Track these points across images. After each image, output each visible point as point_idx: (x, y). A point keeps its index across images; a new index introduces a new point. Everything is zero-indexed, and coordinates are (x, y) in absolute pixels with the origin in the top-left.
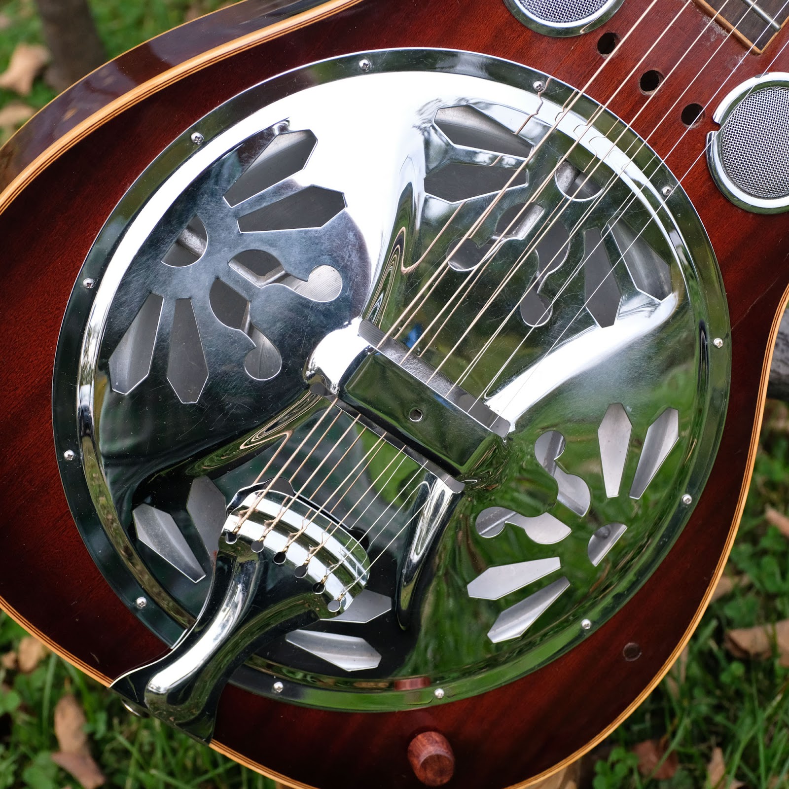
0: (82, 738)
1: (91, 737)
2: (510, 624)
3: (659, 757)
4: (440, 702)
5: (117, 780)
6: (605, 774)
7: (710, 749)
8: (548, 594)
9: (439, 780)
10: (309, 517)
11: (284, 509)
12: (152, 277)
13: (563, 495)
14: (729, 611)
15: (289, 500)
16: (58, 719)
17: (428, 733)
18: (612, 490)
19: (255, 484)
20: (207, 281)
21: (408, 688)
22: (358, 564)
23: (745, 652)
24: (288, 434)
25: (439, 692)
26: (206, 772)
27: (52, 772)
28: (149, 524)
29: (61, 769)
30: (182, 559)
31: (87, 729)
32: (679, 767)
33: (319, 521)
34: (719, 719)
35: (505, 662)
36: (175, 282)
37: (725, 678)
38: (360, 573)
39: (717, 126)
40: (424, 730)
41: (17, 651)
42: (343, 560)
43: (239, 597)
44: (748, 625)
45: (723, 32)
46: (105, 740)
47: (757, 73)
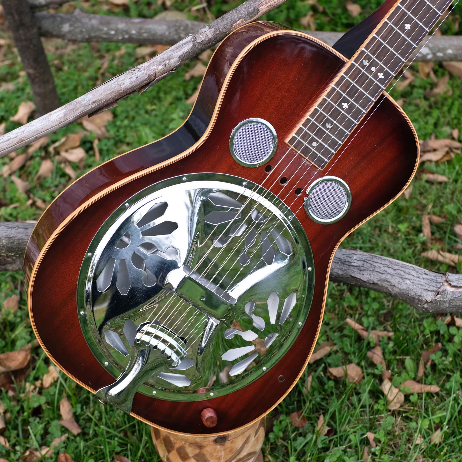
0: (71, 414)
1: (75, 414)
2: (237, 369)
3: (299, 418)
4: (212, 398)
5: (86, 430)
6: (277, 425)
7: (320, 415)
8: (251, 358)
9: (212, 425)
10: (166, 333)
11: (157, 330)
12: (112, 252)
13: (255, 323)
14: (329, 360)
15: (159, 327)
16: (61, 407)
17: (208, 409)
18: (273, 321)
19: (146, 322)
20: (131, 253)
21: (201, 393)
22: (183, 349)
23: (335, 377)
24: (157, 305)
25: (212, 394)
26: (121, 427)
27: (59, 428)
28: (109, 336)
29: (63, 427)
30: (120, 348)
31: (73, 410)
32: (307, 422)
33: (169, 335)
34: (323, 404)
35: (237, 382)
36: (120, 254)
37: (326, 387)
38: (183, 352)
39: (307, 195)
40: (206, 407)
41: (42, 380)
42: (177, 348)
43: (140, 361)
44: (337, 366)
45: (309, 163)
46: (80, 415)
47: (322, 176)
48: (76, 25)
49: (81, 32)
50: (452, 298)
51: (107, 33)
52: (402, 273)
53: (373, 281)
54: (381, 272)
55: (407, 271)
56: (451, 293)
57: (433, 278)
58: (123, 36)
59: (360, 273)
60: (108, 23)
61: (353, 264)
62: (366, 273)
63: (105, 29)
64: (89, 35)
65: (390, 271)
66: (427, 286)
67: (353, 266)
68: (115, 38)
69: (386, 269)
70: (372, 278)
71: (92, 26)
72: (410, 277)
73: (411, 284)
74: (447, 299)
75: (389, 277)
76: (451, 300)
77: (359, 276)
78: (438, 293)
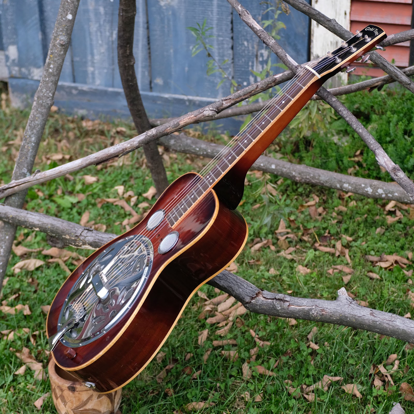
48: (178, 141)
49: (180, 146)
50: (262, 304)
51: (194, 149)
52: (239, 284)
54: (230, 282)
55: (243, 284)
56: (261, 301)
57: (254, 290)
58: (203, 152)
60: (196, 143)
62: (222, 281)
63: (194, 146)
64: (184, 148)
65: (234, 282)
66: (249, 293)
68: (199, 153)
69: (233, 281)
71: (187, 144)
72: (243, 287)
73: (242, 291)
74: (258, 304)
75: (233, 285)
76: (260, 304)
78: (252, 298)
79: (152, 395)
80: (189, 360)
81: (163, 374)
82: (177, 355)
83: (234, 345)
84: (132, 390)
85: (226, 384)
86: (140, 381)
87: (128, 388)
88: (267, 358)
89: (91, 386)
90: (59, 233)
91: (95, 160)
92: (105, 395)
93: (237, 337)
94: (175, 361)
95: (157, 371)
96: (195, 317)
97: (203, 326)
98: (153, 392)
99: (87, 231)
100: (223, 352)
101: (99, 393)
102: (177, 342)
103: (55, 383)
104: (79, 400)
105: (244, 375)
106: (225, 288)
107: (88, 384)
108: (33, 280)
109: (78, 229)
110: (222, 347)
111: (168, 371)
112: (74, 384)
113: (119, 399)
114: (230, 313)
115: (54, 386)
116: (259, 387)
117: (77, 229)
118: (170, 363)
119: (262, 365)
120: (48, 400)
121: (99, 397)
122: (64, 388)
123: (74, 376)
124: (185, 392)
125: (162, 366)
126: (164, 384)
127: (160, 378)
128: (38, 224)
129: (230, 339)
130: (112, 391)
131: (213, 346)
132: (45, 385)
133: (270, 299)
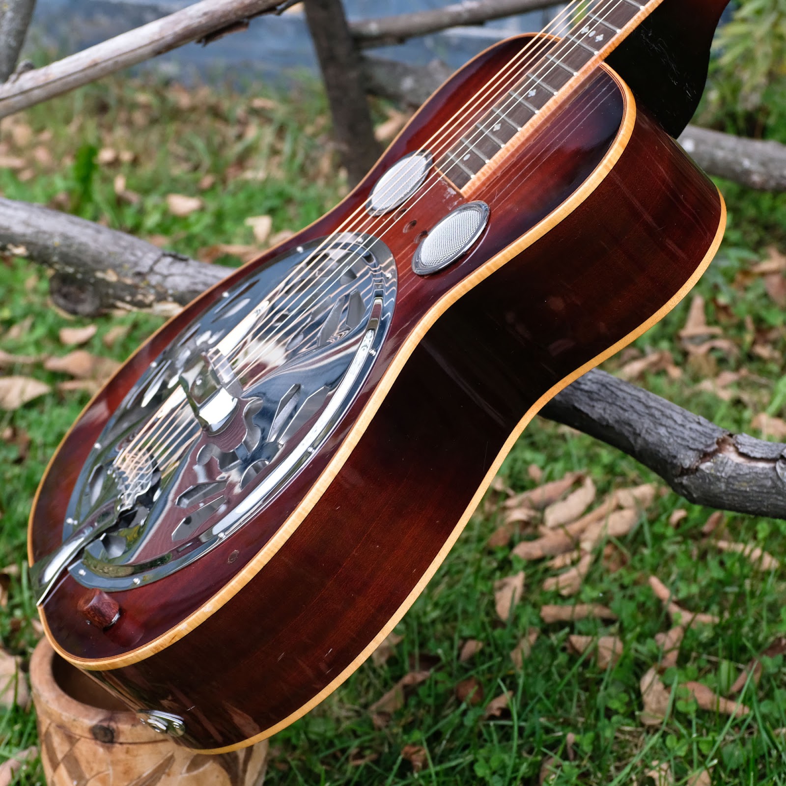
50: (734, 475)
52: (657, 414)
53: (608, 422)
54: (625, 407)
55: (668, 412)
56: (733, 465)
57: (708, 431)
59: (589, 405)
61: (583, 386)
62: (599, 405)
65: (640, 408)
66: (691, 441)
67: (582, 390)
69: (634, 404)
70: (607, 416)
72: (670, 422)
73: (667, 434)
74: (723, 475)
75: (635, 417)
76: (730, 477)
77: (585, 409)
78: (705, 456)
79: (361, 762)
80: (472, 661)
81: (392, 699)
82: (431, 644)
83: (608, 622)
84: (294, 748)
85: (597, 737)
86: (320, 720)
87: (285, 741)
88: (709, 662)
89: (170, 724)
90: (84, 264)
91: (203, 20)
92: (215, 758)
93: (612, 598)
94: (429, 661)
95: (371, 694)
96: (480, 539)
97: (506, 566)
98: (359, 755)
99: (169, 260)
100: (574, 639)
101: (196, 752)
102: (429, 608)
103: (49, 715)
104: (127, 772)
105: (647, 710)
106: (608, 427)
107: (159, 719)
108: (15, 434)
109: (145, 253)
110: (570, 625)
111: (410, 691)
112: (111, 719)
113: (260, 774)
114: (583, 531)
115: (45, 724)
116: (704, 748)
117: (139, 254)
118: (412, 667)
119: (701, 680)
120: (30, 769)
121: (195, 764)
122: (78, 732)
123: (114, 693)
124: (469, 758)
125: (388, 676)
126: (396, 730)
127: (381, 713)
128: (24, 235)
129: (594, 601)
130: (239, 748)
131: (542, 620)
132: (25, 724)
133: (762, 459)
